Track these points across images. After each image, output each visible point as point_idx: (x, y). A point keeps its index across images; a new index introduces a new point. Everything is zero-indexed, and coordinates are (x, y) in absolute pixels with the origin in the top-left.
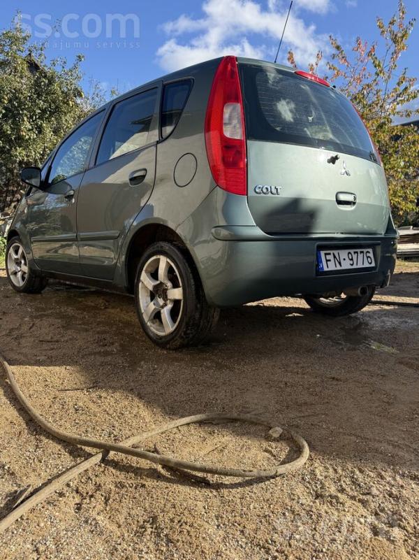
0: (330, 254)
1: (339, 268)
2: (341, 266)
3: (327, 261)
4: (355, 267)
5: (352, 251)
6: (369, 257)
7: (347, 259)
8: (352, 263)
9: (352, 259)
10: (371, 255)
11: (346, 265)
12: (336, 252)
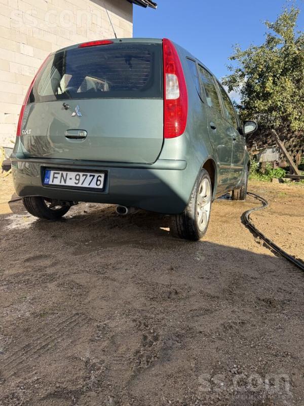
0: (59, 173)
1: (63, 183)
2: (65, 182)
3: (54, 177)
4: (79, 185)
5: (81, 174)
6: (100, 180)
7: (73, 178)
8: (77, 182)
9: (79, 180)
10: (102, 179)
11: (71, 183)
12: (65, 173)
